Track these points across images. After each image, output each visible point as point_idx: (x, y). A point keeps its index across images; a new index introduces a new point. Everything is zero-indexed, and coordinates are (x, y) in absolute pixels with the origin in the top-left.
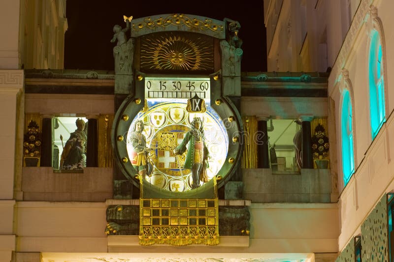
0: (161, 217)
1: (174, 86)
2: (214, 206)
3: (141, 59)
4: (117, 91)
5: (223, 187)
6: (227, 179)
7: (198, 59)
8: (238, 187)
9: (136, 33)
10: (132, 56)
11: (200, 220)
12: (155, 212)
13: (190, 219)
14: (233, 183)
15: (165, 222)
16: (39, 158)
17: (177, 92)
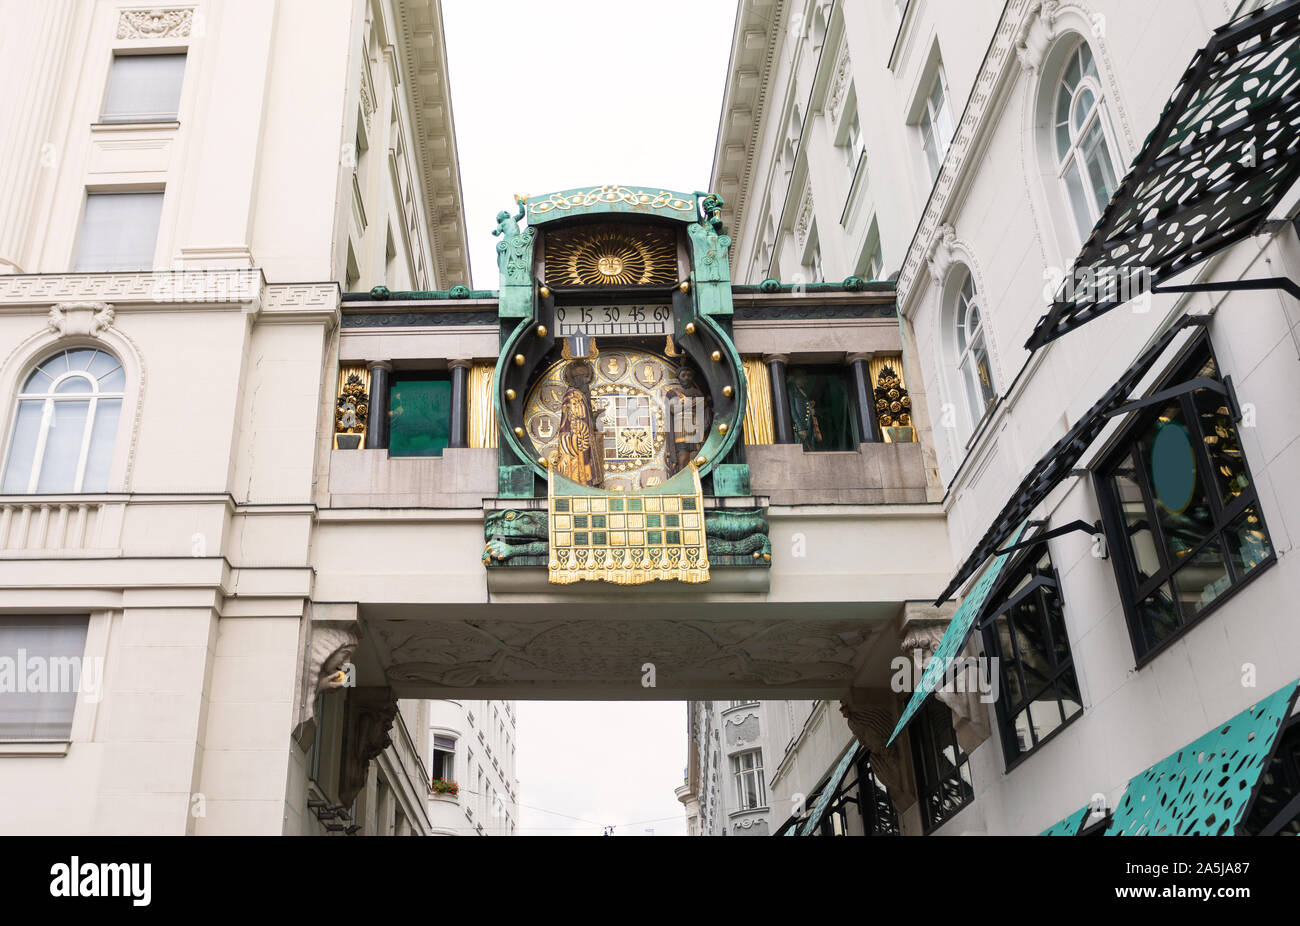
0: (589, 529)
1: (607, 314)
2: (695, 508)
3: (546, 259)
4: (503, 313)
5: (710, 474)
6: (717, 461)
7: (648, 267)
8: (740, 474)
9: (537, 218)
10: (531, 256)
11: (669, 535)
12: (579, 521)
13: (648, 534)
14: (729, 467)
15: (599, 540)
16: (362, 435)
17: (612, 324)
